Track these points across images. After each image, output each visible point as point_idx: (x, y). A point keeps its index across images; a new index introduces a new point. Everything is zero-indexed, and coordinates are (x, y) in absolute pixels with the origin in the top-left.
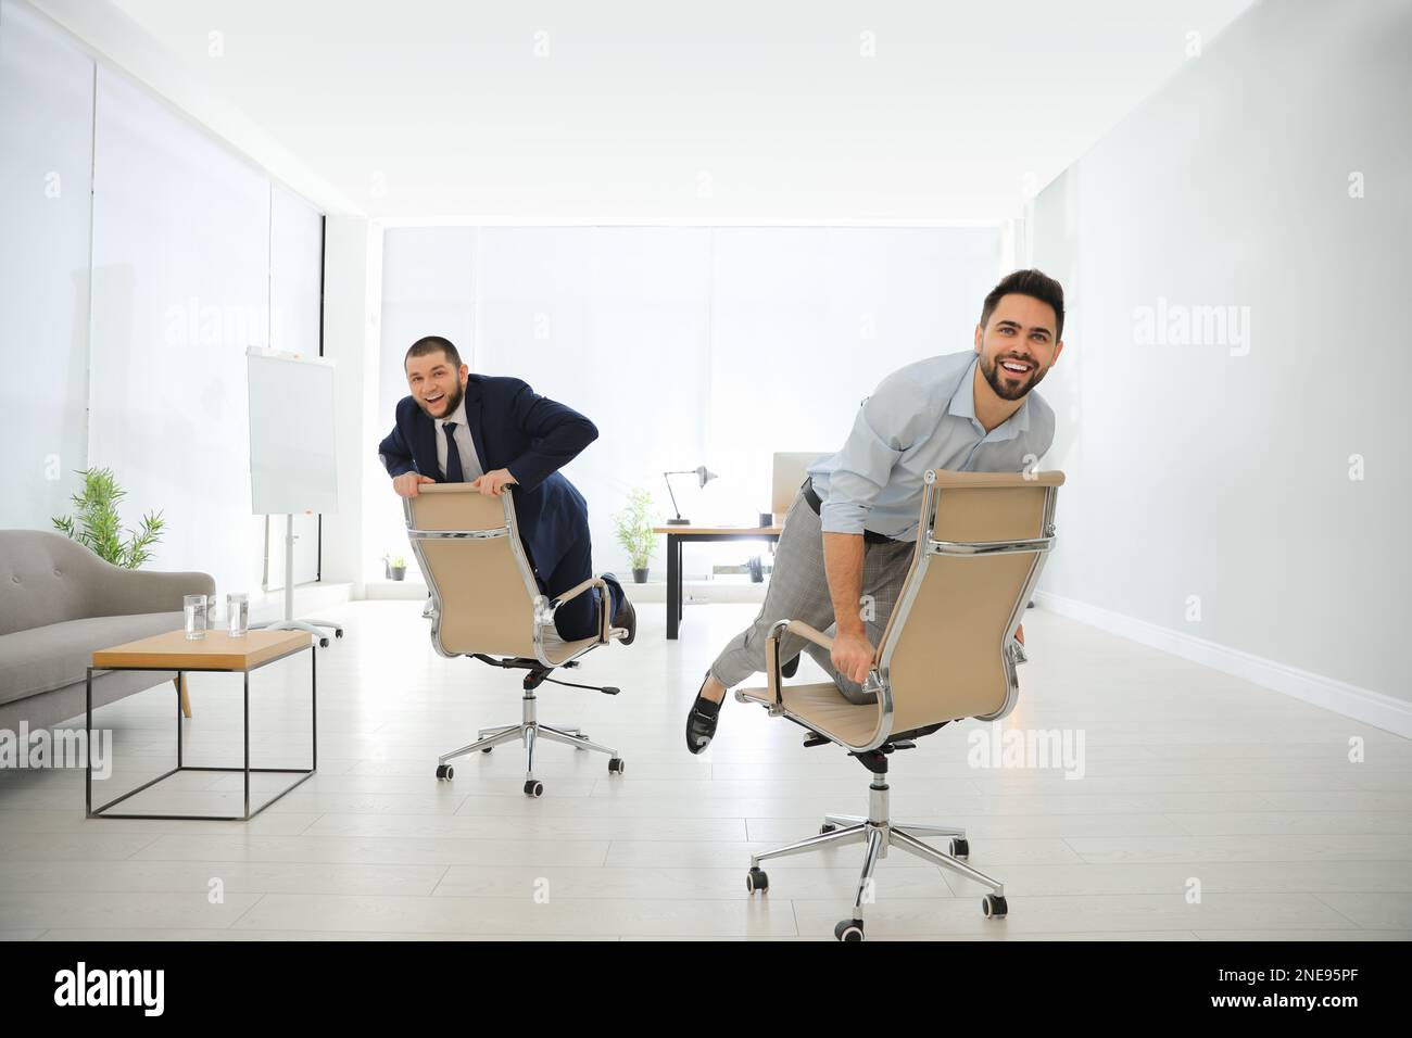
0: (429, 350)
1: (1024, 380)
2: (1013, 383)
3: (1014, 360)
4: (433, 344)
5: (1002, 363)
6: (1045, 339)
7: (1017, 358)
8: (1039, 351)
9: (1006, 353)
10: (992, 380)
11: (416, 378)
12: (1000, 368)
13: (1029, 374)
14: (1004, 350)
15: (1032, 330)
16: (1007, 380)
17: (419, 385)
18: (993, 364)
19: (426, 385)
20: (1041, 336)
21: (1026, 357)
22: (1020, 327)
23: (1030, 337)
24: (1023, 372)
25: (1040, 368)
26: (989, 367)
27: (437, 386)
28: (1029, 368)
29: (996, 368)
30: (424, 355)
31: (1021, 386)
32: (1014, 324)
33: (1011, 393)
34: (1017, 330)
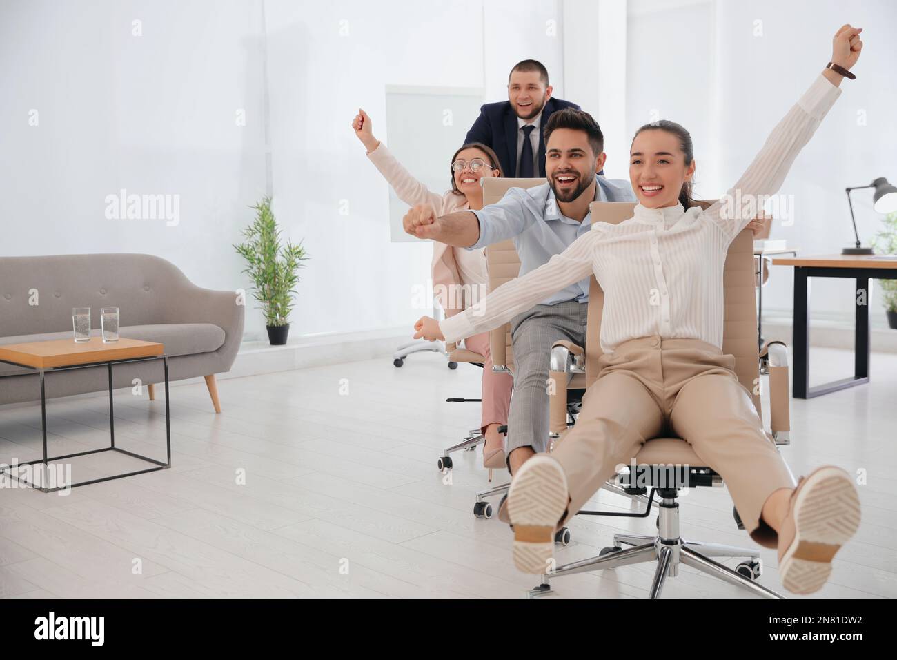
0: (530, 69)
2: (567, 191)
3: (561, 174)
4: (534, 65)
5: (557, 178)
6: (581, 155)
7: (563, 173)
9: (556, 171)
11: (516, 87)
13: (576, 182)
14: (555, 169)
15: (568, 151)
17: (515, 94)
19: (523, 94)
20: (577, 154)
22: (560, 151)
23: (569, 157)
24: (572, 181)
25: (582, 176)
27: (530, 97)
28: (574, 178)
29: (554, 182)
30: (527, 72)
32: (555, 150)
33: (565, 197)
34: (559, 153)
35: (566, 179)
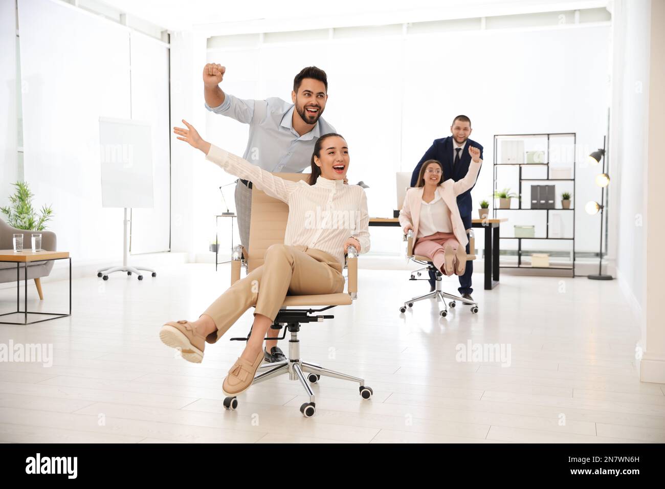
1: (316, 115)
2: (312, 117)
3: (311, 107)
5: (307, 109)
6: (323, 96)
7: (313, 106)
8: (321, 102)
9: (308, 104)
10: (303, 116)
11: (458, 128)
12: (306, 111)
13: (318, 113)
15: (317, 94)
16: (310, 117)
18: (303, 110)
19: (461, 132)
20: (321, 96)
21: (316, 106)
22: (312, 93)
23: (317, 97)
24: (315, 112)
25: (321, 108)
26: (302, 111)
27: (464, 134)
28: (318, 110)
29: (304, 111)
31: (315, 118)
32: (309, 91)
33: (311, 121)
34: (311, 94)
35: (314, 110)
